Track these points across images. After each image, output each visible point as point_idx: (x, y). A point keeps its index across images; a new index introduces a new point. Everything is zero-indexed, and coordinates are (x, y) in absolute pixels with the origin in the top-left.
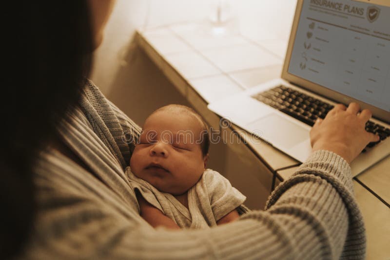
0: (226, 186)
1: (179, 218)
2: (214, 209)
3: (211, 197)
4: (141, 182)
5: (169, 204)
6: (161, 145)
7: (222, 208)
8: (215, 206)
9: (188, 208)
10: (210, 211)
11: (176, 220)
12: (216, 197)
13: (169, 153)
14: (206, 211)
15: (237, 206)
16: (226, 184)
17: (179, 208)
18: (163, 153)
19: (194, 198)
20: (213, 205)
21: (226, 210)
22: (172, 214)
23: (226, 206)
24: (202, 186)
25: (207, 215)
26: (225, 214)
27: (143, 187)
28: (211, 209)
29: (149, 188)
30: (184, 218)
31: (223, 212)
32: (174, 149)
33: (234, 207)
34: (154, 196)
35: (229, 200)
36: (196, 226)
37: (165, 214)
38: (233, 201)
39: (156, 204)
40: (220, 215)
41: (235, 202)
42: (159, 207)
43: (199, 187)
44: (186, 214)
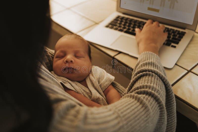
0: (104, 73)
1: (85, 93)
2: (101, 86)
3: (98, 80)
4: (61, 79)
5: (78, 87)
6: (69, 57)
7: (105, 85)
8: (101, 84)
9: (88, 88)
10: (99, 87)
11: (83, 94)
12: (100, 80)
13: (75, 60)
14: (97, 88)
15: (111, 83)
16: (104, 72)
17: (83, 89)
18: (72, 61)
19: (89, 82)
20: (100, 84)
21: (107, 85)
22: (81, 92)
23: (106, 83)
24: (92, 75)
25: (98, 89)
26: (106, 88)
27: (63, 81)
28: (99, 86)
29: (67, 81)
30: (87, 93)
31: (106, 87)
32: (76, 58)
33: (110, 83)
34: (70, 85)
35: (107, 80)
36: (95, 96)
37: (78, 93)
38: (109, 80)
39: (72, 88)
40: (104, 88)
41: (110, 80)
42: (74, 90)
43: (91, 76)
44: (88, 91)
